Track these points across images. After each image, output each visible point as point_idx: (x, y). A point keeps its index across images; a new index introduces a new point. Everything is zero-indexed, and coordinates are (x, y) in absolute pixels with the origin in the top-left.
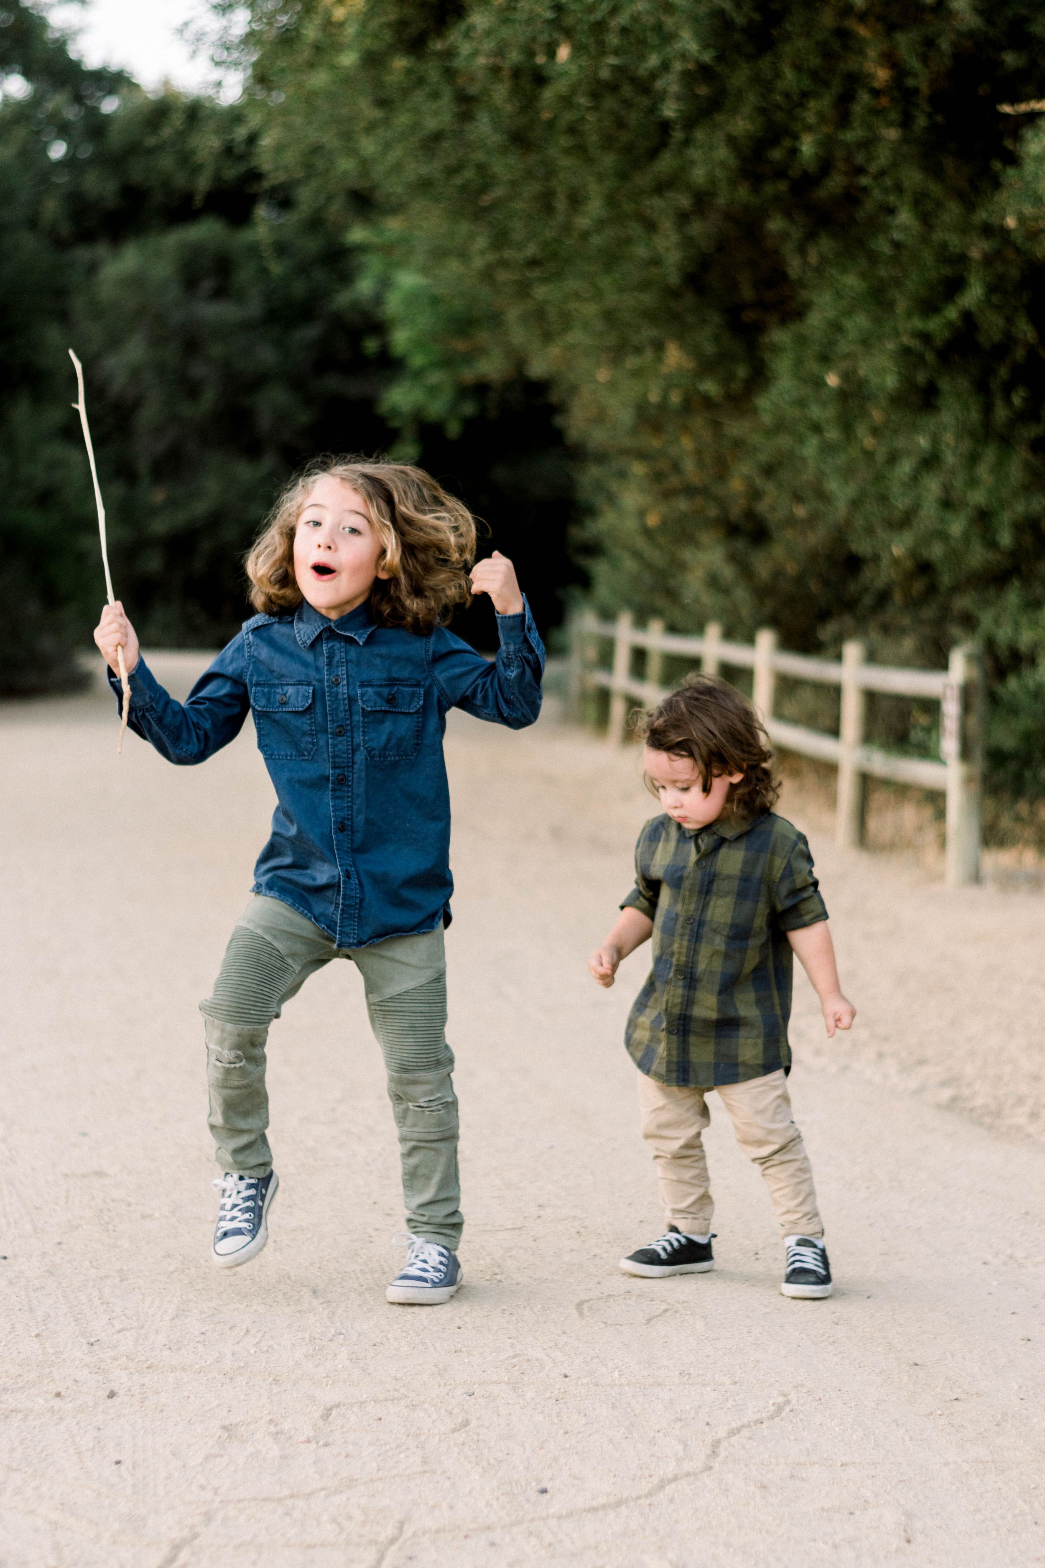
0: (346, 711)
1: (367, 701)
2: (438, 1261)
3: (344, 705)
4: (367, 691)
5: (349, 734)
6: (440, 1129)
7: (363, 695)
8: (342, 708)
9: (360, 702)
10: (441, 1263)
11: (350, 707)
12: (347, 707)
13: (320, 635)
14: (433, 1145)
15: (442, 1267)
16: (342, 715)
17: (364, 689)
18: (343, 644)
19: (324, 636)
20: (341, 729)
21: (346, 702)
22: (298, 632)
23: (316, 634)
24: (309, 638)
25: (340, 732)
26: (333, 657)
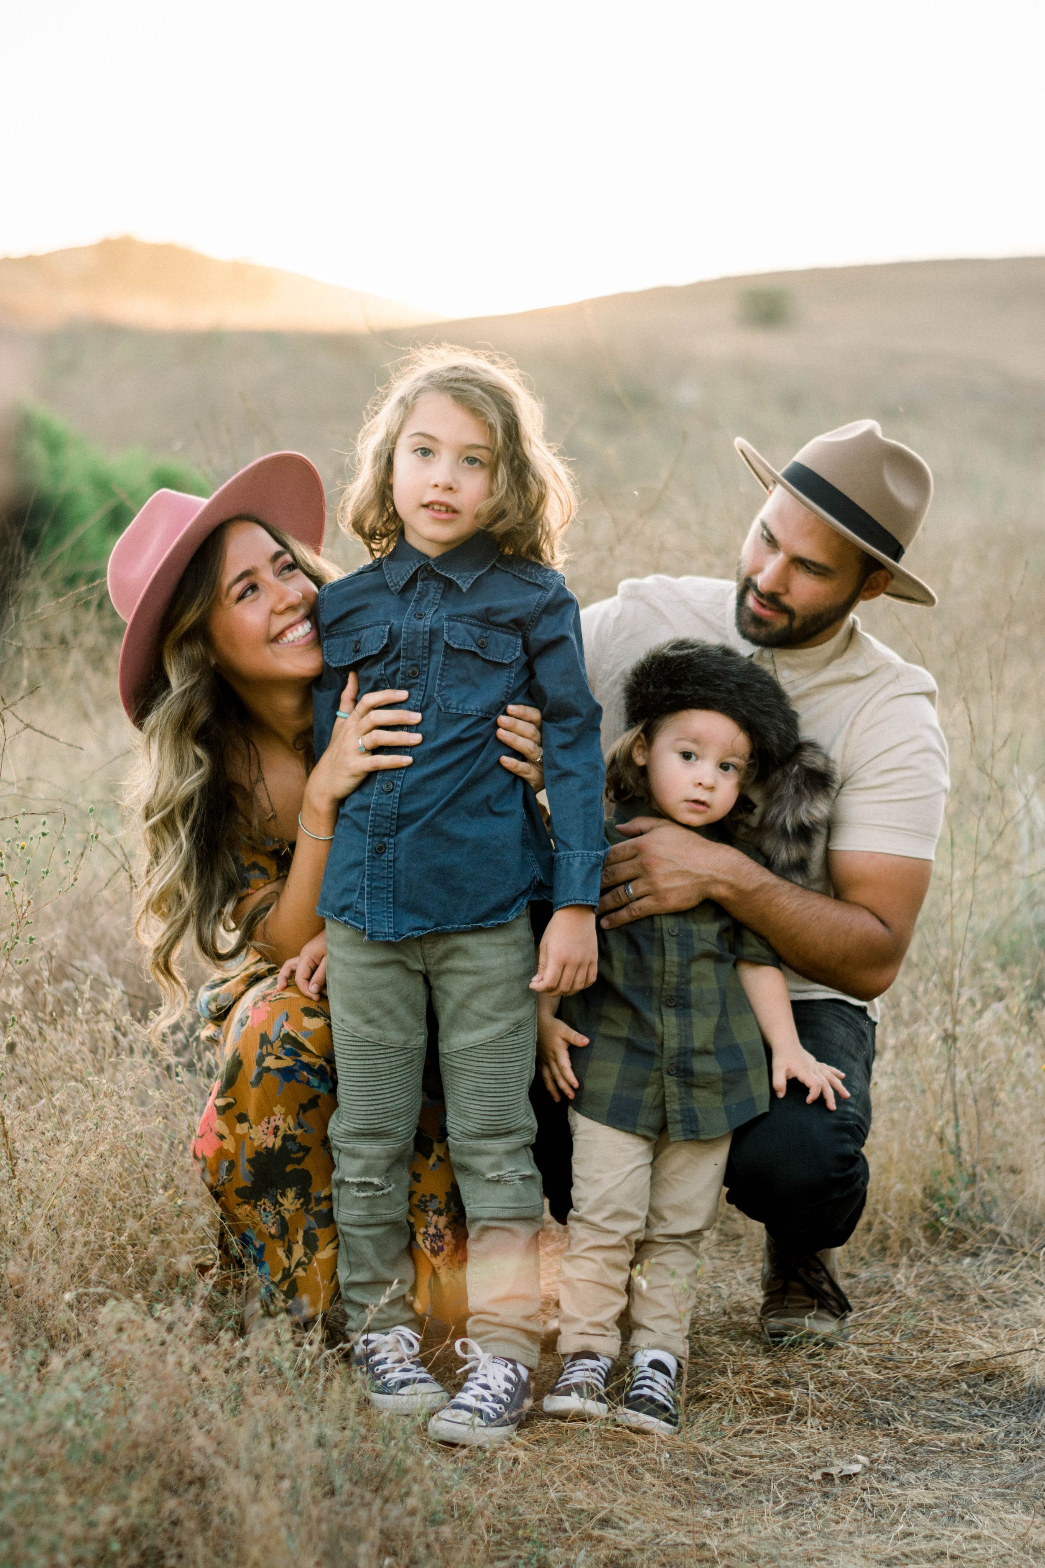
0: (425, 647)
1: (454, 636)
2: (503, 1388)
3: (424, 640)
4: (454, 626)
5: (424, 677)
6: (516, 1205)
7: (450, 629)
8: (420, 644)
9: (446, 637)
10: (506, 1391)
11: (431, 642)
12: (426, 644)
13: (416, 573)
14: (507, 1225)
15: (504, 1397)
16: (419, 652)
17: (452, 623)
18: (442, 585)
19: (420, 576)
20: (415, 669)
21: (427, 636)
22: (389, 573)
23: (411, 573)
24: (402, 579)
25: (414, 673)
26: (425, 596)
